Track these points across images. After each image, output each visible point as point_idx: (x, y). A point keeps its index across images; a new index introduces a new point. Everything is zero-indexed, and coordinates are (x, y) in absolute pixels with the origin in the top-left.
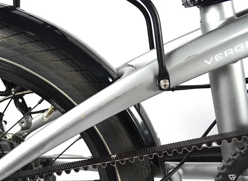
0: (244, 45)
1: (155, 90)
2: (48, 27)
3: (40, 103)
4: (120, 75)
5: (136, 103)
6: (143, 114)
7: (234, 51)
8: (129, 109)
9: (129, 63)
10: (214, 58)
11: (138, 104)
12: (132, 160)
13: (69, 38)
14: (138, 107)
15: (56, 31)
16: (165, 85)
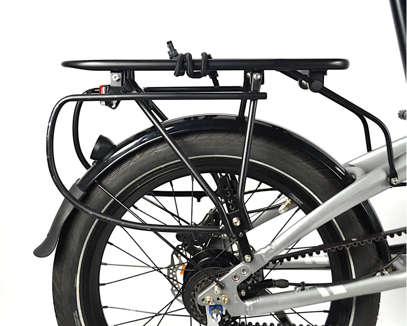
3: (279, 197)
16: (395, 182)
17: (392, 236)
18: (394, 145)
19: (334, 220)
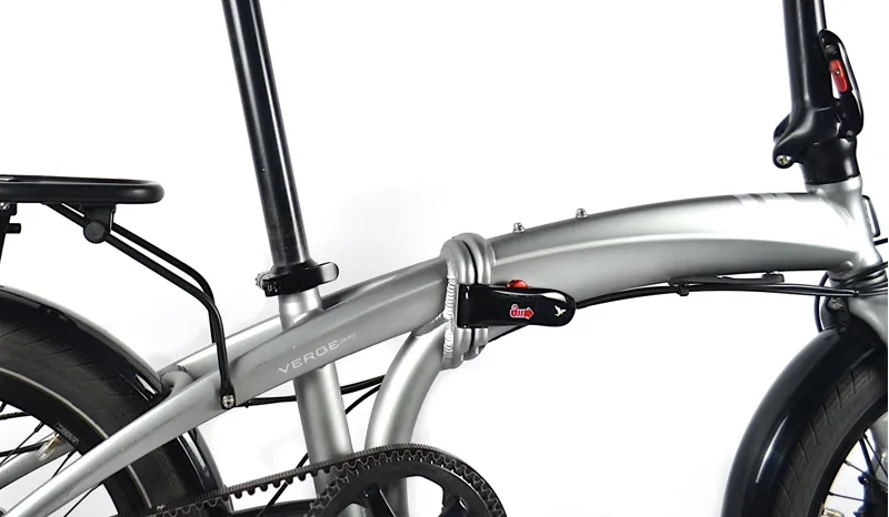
0: (327, 347)
1: (216, 409)
2: (49, 311)
3: (37, 430)
4: (167, 387)
5: (191, 428)
6: (200, 445)
7: (315, 355)
8: (181, 437)
9: (180, 364)
10: (291, 365)
11: (194, 430)
12: (186, 509)
13: (79, 326)
14: (194, 434)
15: (61, 316)
16: (228, 403)
17: (239, 496)
18: (229, 343)
19: (131, 468)
